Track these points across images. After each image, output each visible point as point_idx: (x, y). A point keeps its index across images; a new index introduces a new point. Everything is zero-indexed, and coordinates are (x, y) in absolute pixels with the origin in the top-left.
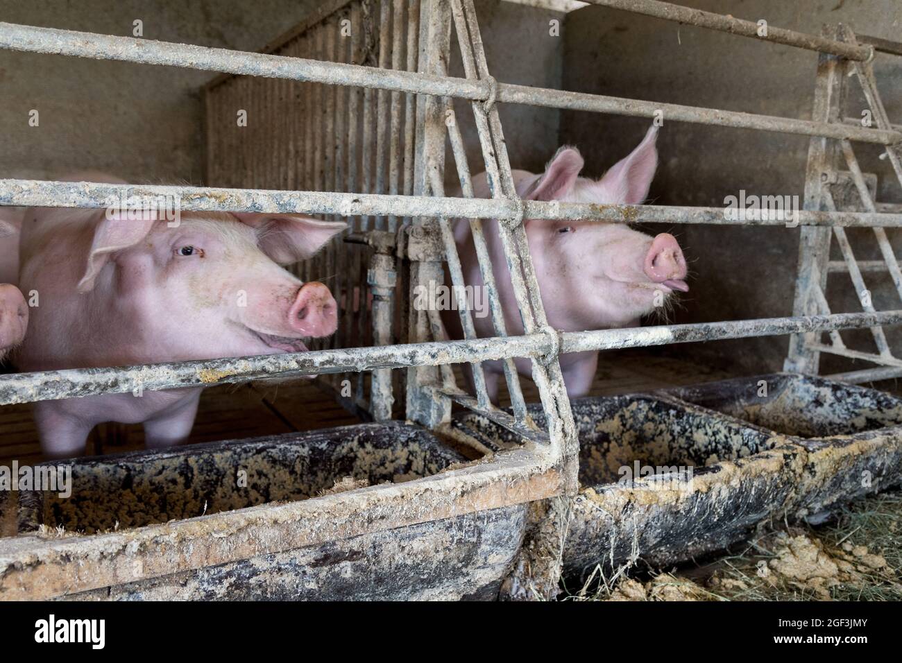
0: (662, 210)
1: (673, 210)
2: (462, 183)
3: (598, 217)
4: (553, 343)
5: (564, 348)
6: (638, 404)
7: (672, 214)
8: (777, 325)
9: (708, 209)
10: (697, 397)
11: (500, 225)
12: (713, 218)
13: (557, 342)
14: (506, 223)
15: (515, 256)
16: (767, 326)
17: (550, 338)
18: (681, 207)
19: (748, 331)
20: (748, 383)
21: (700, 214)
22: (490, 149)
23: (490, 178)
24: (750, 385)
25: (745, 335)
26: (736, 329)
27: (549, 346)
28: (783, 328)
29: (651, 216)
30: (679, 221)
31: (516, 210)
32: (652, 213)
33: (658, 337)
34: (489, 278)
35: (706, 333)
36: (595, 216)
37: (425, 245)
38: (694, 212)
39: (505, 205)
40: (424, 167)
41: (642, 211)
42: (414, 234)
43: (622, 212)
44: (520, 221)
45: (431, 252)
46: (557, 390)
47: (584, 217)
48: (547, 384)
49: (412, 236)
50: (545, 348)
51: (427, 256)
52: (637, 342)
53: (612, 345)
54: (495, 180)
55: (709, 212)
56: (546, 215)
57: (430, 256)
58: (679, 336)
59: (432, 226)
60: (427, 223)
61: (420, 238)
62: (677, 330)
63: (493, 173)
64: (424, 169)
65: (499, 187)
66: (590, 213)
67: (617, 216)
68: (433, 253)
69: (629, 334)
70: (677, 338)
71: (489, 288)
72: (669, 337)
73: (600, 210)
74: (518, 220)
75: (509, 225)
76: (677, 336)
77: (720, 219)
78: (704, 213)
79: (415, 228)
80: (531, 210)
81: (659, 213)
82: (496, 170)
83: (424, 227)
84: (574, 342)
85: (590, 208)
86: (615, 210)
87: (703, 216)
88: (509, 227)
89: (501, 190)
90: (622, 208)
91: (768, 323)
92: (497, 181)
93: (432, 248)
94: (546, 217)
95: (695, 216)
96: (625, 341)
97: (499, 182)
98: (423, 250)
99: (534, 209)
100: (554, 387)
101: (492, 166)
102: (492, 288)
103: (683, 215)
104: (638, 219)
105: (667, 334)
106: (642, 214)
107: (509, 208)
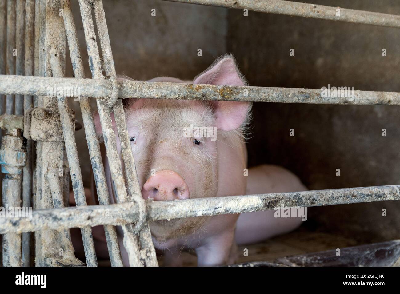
0: (258, 91)
1: (269, 90)
2: (74, 67)
3: (195, 95)
4: (141, 210)
5: (153, 216)
7: (267, 94)
8: (366, 193)
9: (303, 90)
11: (98, 103)
12: (307, 98)
13: (144, 209)
14: (105, 102)
17: (138, 206)
18: (276, 88)
19: (337, 198)
20: (366, 250)
21: (294, 94)
22: (93, 34)
23: (91, 61)
24: (368, 252)
25: (335, 202)
26: (326, 197)
27: (137, 214)
28: (371, 196)
29: (246, 96)
30: (274, 100)
31: (111, 89)
32: (247, 93)
33: (248, 205)
34: (94, 153)
35: (297, 200)
36: (192, 95)
37: (47, 126)
38: (289, 92)
39: (100, 85)
40: (46, 55)
41: (237, 90)
42: (36, 116)
43: (217, 92)
44: (116, 99)
45: (53, 132)
46: (146, 256)
47: (180, 96)
48: (136, 250)
49: (34, 117)
50: (133, 216)
51: (50, 136)
52: (228, 209)
53: (202, 212)
54: (95, 62)
55: (303, 92)
56: (142, 94)
57: (53, 136)
58: (269, 204)
59: (52, 109)
60: (49, 106)
61: (42, 120)
62: (268, 198)
63: (94, 56)
64: (45, 57)
65: (99, 69)
66: (186, 92)
67: (214, 96)
68: (55, 133)
69: (219, 202)
70: (268, 205)
71: (94, 163)
72: (259, 204)
73: (197, 90)
74: (114, 98)
75: (107, 103)
76: (267, 204)
77: (314, 99)
78: (298, 93)
79: (37, 110)
80: (126, 89)
81: (254, 93)
82: (97, 53)
83: (46, 109)
84: (163, 210)
85: (186, 88)
86: (211, 90)
87: (297, 96)
88: (107, 105)
89: (101, 72)
90: (218, 88)
91: (357, 191)
92: (98, 63)
93: (55, 128)
94: (142, 95)
95: (290, 95)
96: (216, 208)
97: (100, 64)
98: (46, 130)
99: (130, 88)
100: (143, 252)
101: (93, 50)
102: (96, 162)
103: (278, 95)
104: (234, 98)
105: (258, 202)
106: (237, 93)
107: (105, 87)
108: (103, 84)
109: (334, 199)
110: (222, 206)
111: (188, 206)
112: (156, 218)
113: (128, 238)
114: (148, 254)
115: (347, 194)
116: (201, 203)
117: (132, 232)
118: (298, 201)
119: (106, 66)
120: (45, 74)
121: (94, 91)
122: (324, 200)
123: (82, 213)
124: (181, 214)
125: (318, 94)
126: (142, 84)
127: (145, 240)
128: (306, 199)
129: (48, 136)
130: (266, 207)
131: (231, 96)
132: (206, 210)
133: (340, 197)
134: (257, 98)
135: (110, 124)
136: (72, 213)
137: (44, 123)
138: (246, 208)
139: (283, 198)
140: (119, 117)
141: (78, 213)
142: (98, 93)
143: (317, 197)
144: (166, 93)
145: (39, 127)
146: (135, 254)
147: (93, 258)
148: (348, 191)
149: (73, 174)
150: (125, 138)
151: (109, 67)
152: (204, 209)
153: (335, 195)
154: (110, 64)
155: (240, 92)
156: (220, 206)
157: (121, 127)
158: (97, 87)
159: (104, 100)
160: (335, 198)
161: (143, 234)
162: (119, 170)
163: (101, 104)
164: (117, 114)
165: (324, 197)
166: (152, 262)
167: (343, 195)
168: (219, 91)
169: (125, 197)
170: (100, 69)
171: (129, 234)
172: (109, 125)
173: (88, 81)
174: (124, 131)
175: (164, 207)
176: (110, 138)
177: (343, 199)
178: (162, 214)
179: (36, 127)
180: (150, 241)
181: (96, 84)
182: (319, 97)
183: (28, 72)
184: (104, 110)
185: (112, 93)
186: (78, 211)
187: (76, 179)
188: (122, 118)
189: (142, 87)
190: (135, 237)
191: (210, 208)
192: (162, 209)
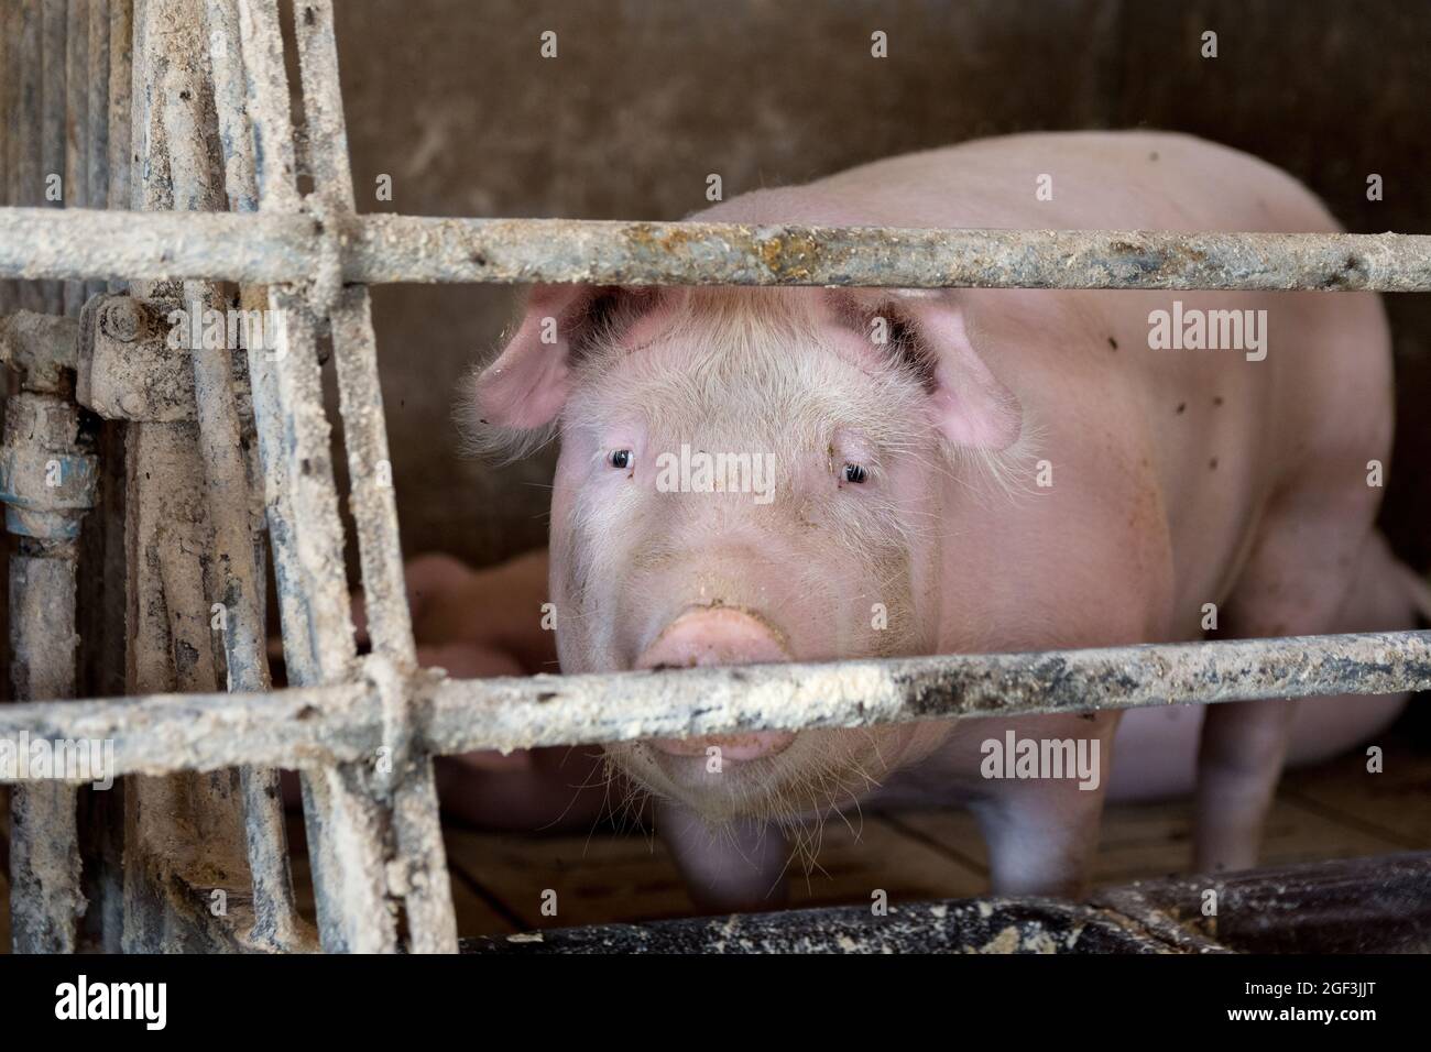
0: (930, 245)
4: (387, 717)
6: (1023, 936)
7: (970, 256)
9: (1131, 237)
10: (1280, 912)
12: (1150, 268)
14: (296, 297)
15: (315, 409)
16: (1316, 660)
17: (378, 700)
18: (1010, 234)
19: (1232, 679)
21: (1091, 253)
23: (258, 138)
25: (1221, 693)
26: (1180, 673)
27: (375, 730)
29: (879, 265)
31: (315, 251)
32: (885, 254)
33: (834, 699)
34: (278, 483)
35: (1048, 685)
36: (647, 267)
37: (155, 366)
38: (1067, 249)
39: (271, 235)
40: (149, 94)
41: (841, 245)
42: (110, 327)
43: (755, 253)
44: (333, 287)
45: (178, 388)
46: (406, 884)
47: (600, 272)
48: (370, 860)
49: (104, 332)
50: (358, 736)
51: (164, 403)
52: (748, 715)
53: (642, 726)
54: (272, 143)
55: (1130, 247)
56: (442, 267)
57: (176, 402)
58: (926, 697)
59: (171, 299)
60: (163, 288)
61: (133, 341)
62: (922, 675)
63: (270, 120)
64: (147, 103)
65: (283, 170)
66: (624, 258)
67: (741, 268)
68: (186, 391)
69: (714, 689)
70: (921, 703)
71: (277, 520)
72: (884, 699)
73: (667, 246)
74: (327, 285)
75: (306, 301)
76: (919, 698)
77: (1182, 272)
78: (1108, 251)
79: (115, 306)
80: (376, 250)
81: (913, 254)
82: (281, 109)
83: (151, 301)
84: (479, 716)
85: (624, 239)
86: (727, 246)
87: (1104, 264)
88: (305, 308)
89: (294, 180)
90: (758, 238)
91: (1325, 652)
92: (283, 146)
93: (182, 375)
94: (443, 272)
95: (1070, 262)
96: (699, 712)
97: (292, 149)
98: (149, 381)
99: (394, 246)
100: (396, 871)
101: (268, 96)
102: (285, 519)
103: (1018, 259)
104: (828, 275)
105: (876, 691)
106: (840, 258)
107: (290, 243)
108: (284, 232)
109: (1218, 682)
110: (725, 704)
111: (583, 700)
112: (453, 744)
113: (344, 815)
114: (418, 879)
115: (1278, 661)
116: (638, 691)
117: (361, 793)
118: (1052, 688)
119: (316, 159)
120: (147, 169)
121: (248, 259)
122: (1173, 684)
123: (157, 720)
124: (556, 730)
125: (1200, 253)
126: (440, 230)
127: (411, 825)
128: (1091, 680)
129: (159, 401)
130: (914, 708)
131: (813, 268)
132: (657, 719)
133: (1243, 672)
134: (928, 276)
135: (311, 384)
136: (122, 722)
137: (141, 355)
138: (828, 714)
139: (988, 675)
140: (350, 353)
141: (144, 722)
142: (263, 268)
143: (1141, 674)
144: (538, 261)
145: (122, 368)
146: (362, 876)
147: (274, 871)
148: (1283, 648)
149: (222, 556)
150: (367, 438)
151: (324, 162)
152: (650, 713)
153: (1220, 668)
154: (329, 151)
155: (853, 251)
156: (714, 704)
157: (356, 394)
158: (259, 244)
159: (293, 291)
160: (1220, 676)
161: (406, 803)
162: (334, 560)
163: (281, 304)
164: (342, 346)
165: (1170, 674)
166: (428, 906)
167: (1256, 667)
168: (760, 249)
169: (346, 662)
170: (288, 170)
171: (350, 799)
172: (307, 387)
173: (224, 221)
174: (366, 410)
175: (483, 706)
176: (306, 438)
177: (1259, 681)
178: (477, 730)
179: (110, 368)
180: (429, 828)
181: (255, 232)
182: (1201, 267)
183: (120, 147)
184: (292, 328)
185: (321, 266)
186: (143, 716)
187: (229, 574)
188: (364, 360)
189: (441, 243)
190: (373, 813)
191: (674, 712)
192: (475, 713)
